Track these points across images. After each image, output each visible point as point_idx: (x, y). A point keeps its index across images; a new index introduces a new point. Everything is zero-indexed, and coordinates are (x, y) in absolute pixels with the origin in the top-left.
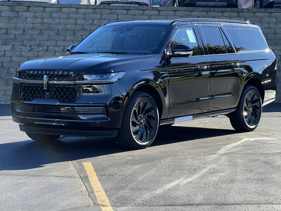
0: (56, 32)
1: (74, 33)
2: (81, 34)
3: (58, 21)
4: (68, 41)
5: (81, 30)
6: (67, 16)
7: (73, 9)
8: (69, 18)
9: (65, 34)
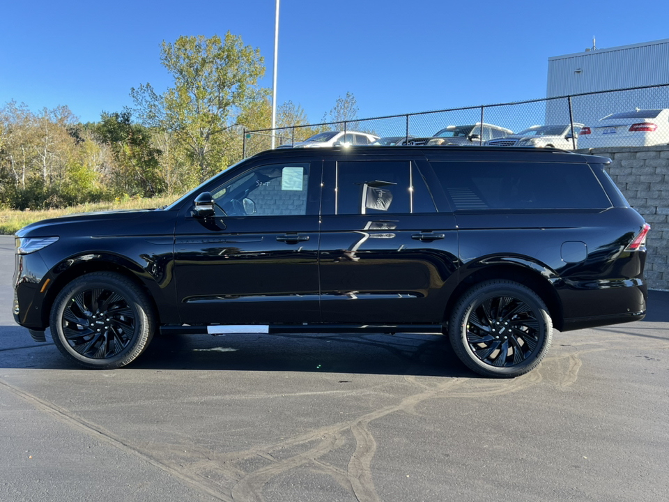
0: (624, 186)
1: (649, 187)
2: (659, 189)
3: (628, 171)
4: (639, 198)
5: (659, 182)
6: (642, 164)
7: (651, 153)
8: (644, 166)
9: (635, 189)
